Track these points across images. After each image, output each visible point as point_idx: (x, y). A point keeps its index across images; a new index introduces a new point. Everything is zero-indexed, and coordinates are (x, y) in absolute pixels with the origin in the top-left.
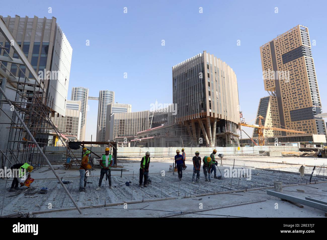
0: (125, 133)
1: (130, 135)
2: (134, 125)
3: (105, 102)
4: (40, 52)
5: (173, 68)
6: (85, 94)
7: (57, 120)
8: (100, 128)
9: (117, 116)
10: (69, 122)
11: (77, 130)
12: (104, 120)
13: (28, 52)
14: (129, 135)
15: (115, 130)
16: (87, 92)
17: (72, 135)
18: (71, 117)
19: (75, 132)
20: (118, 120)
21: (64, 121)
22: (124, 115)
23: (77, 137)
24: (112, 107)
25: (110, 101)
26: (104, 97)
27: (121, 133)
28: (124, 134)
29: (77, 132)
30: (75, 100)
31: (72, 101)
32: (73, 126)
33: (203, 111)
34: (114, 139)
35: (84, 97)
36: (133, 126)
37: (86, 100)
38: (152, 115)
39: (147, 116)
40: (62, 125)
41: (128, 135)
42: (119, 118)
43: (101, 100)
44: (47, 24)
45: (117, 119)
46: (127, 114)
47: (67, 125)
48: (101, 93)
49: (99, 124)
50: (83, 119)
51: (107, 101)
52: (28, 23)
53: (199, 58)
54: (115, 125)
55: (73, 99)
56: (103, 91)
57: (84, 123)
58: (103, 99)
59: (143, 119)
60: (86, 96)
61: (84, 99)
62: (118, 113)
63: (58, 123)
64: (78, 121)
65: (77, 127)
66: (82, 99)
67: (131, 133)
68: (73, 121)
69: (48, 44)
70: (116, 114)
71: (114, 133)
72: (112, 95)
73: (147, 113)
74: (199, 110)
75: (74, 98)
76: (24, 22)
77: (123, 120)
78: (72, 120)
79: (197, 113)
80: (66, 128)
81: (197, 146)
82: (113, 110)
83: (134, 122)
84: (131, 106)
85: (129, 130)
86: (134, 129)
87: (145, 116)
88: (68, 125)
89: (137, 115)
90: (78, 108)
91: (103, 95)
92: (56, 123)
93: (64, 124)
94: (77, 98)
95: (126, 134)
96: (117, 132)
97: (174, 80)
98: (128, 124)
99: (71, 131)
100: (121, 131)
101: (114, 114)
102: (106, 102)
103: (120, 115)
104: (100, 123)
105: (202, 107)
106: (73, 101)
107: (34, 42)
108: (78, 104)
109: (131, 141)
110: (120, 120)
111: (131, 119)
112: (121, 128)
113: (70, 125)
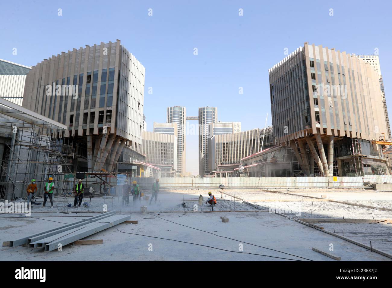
0: (230, 160)
1: (237, 163)
2: (241, 148)
3: (206, 122)
4: (107, 79)
5: (270, 72)
6: (181, 114)
7: (151, 147)
8: (202, 154)
9: (219, 139)
10: (163, 149)
11: (173, 157)
12: (206, 144)
13: (97, 81)
14: (235, 163)
15: (218, 156)
16: (184, 111)
17: (168, 164)
18: (165, 143)
19: (171, 160)
20: (220, 144)
21: (157, 148)
22: (227, 137)
23: (173, 166)
24: (214, 127)
25: (212, 120)
26: (204, 115)
27: (225, 161)
28: (228, 160)
29: (173, 161)
30: (171, 122)
31: (167, 124)
32: (168, 153)
33: (307, 127)
34: (217, 168)
35: (181, 118)
36: (239, 150)
37: (183, 121)
38: (262, 134)
39: (257, 137)
40: (156, 152)
41: (233, 163)
42: (221, 141)
43: (201, 119)
44: (113, 48)
45: (219, 142)
46: (230, 136)
47: (161, 153)
48: (200, 111)
49: (201, 150)
50: (182, 145)
51: (208, 120)
52: (96, 51)
53: (299, 53)
54: (217, 149)
55: (168, 121)
56: (203, 108)
57: (183, 150)
58: (204, 118)
59: (252, 140)
60: (183, 116)
61: (181, 120)
62: (219, 135)
63: (152, 151)
64: (173, 148)
65: (173, 154)
66: (178, 120)
67: (238, 159)
68: (168, 147)
69: (112, 70)
70: (218, 137)
71: (217, 160)
72: (214, 112)
73: (257, 132)
74: (302, 126)
75: (170, 120)
76: (93, 51)
77: (226, 143)
78: (166, 146)
79: (301, 130)
80: (160, 157)
81: (310, 175)
82: (214, 131)
83: (241, 145)
84: (240, 125)
85: (235, 156)
86: (241, 154)
87: (254, 136)
88: (163, 153)
89: (243, 136)
90: (173, 131)
91: (203, 113)
92: (150, 151)
93: (158, 151)
94: (173, 120)
95: (232, 161)
96: (220, 158)
97: (271, 87)
98: (233, 147)
99: (166, 160)
100: (225, 157)
101: (214, 136)
102: (208, 122)
103: (223, 136)
104: (201, 148)
105: (307, 121)
106: (169, 124)
107: (102, 70)
108: (173, 127)
109: (235, 169)
110: (223, 144)
111: (236, 142)
112: (225, 154)
113: (165, 153)
